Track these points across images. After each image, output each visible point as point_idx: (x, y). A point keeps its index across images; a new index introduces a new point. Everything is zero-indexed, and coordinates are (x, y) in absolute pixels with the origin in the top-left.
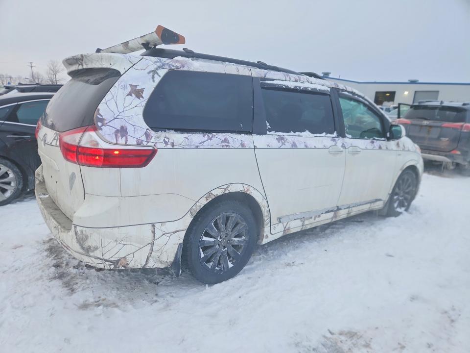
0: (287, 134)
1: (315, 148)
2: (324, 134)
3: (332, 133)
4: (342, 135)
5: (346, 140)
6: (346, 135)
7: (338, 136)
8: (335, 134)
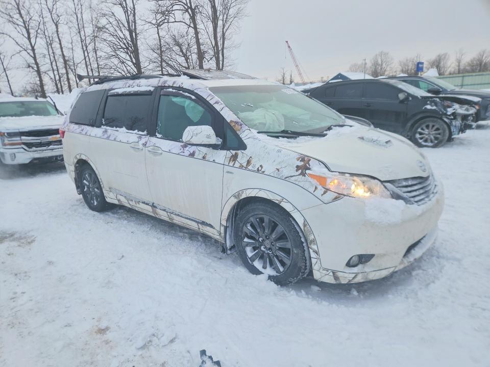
0: (111, 128)
1: (120, 141)
2: (136, 131)
3: (143, 131)
4: (152, 134)
5: (153, 139)
6: (157, 134)
7: (148, 134)
8: (145, 133)
